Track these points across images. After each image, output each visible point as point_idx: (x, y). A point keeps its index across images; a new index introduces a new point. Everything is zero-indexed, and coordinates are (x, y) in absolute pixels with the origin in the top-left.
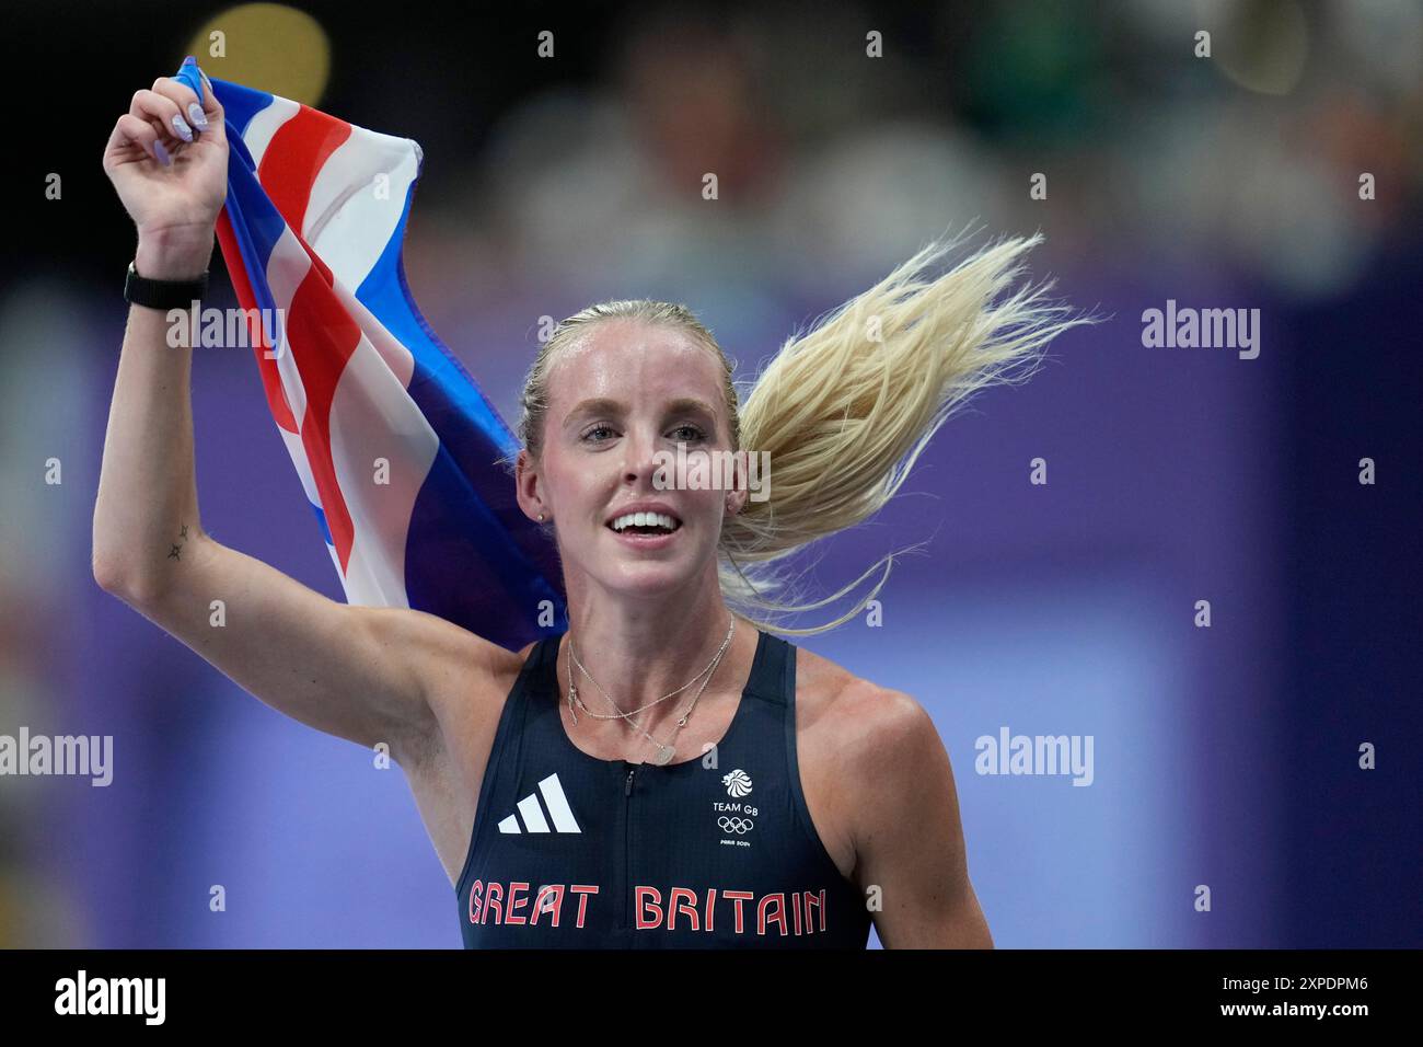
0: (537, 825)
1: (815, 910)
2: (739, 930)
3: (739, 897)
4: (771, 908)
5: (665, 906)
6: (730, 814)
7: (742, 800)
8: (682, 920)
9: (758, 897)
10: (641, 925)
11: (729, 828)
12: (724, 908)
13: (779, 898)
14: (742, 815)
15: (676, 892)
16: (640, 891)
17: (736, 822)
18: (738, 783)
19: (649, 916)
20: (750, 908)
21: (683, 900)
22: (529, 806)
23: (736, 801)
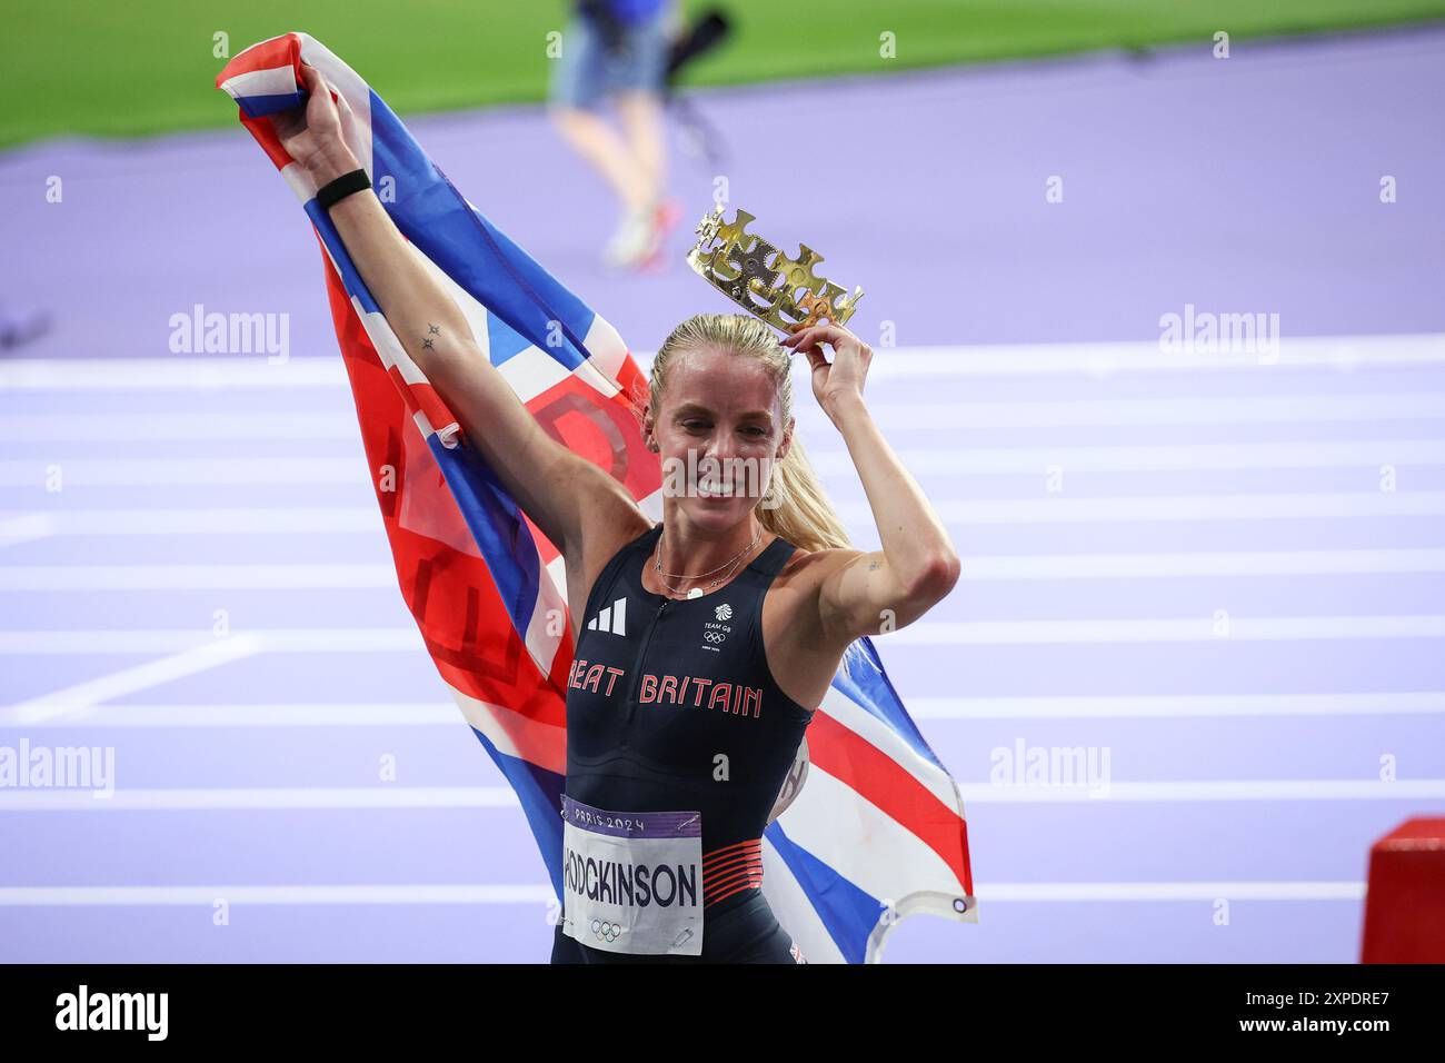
0: (605, 627)
1: (752, 702)
2: (697, 704)
3: (701, 683)
4: (722, 692)
5: (658, 688)
6: (713, 630)
7: (723, 623)
8: (667, 695)
9: (714, 685)
10: (644, 700)
11: (710, 639)
12: (692, 688)
13: (728, 687)
14: (720, 631)
15: (667, 679)
16: (647, 678)
17: (715, 635)
18: (724, 612)
19: (648, 694)
20: (707, 690)
21: (669, 684)
22: (605, 614)
23: (719, 622)
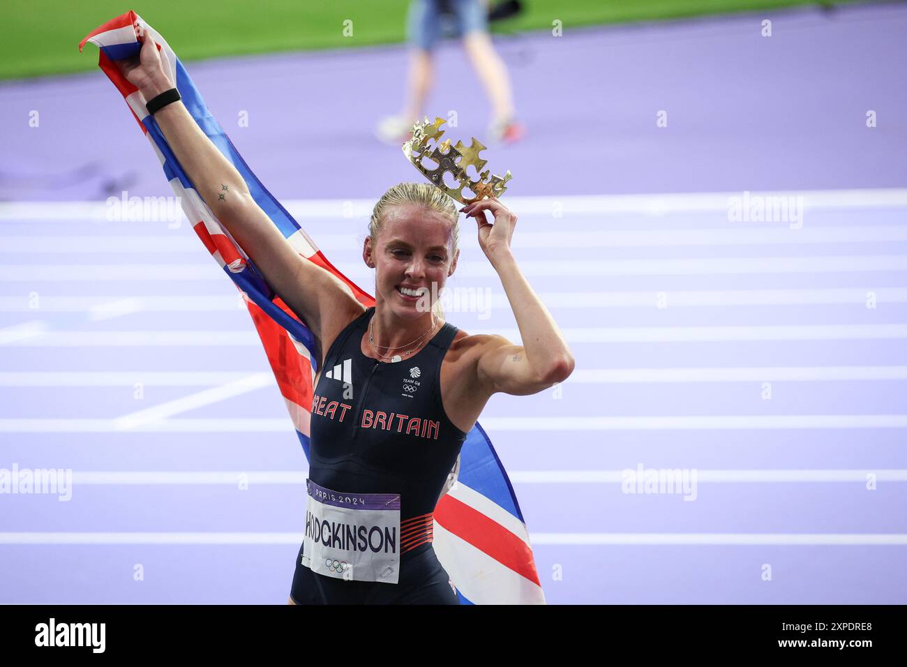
0: (338, 377)
1: (433, 429)
2: (399, 431)
3: (402, 417)
4: (414, 424)
5: (374, 419)
6: (408, 384)
7: (415, 379)
8: (379, 424)
9: (409, 419)
10: (364, 426)
11: (407, 389)
12: (396, 421)
13: (418, 420)
14: (413, 385)
15: (379, 413)
16: (366, 412)
17: (410, 387)
18: (415, 372)
19: (367, 422)
20: (406, 422)
21: (381, 417)
22: (338, 368)
23: (413, 379)
